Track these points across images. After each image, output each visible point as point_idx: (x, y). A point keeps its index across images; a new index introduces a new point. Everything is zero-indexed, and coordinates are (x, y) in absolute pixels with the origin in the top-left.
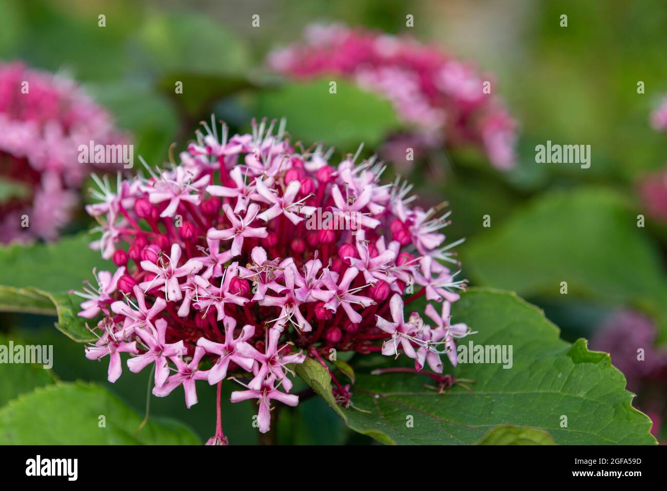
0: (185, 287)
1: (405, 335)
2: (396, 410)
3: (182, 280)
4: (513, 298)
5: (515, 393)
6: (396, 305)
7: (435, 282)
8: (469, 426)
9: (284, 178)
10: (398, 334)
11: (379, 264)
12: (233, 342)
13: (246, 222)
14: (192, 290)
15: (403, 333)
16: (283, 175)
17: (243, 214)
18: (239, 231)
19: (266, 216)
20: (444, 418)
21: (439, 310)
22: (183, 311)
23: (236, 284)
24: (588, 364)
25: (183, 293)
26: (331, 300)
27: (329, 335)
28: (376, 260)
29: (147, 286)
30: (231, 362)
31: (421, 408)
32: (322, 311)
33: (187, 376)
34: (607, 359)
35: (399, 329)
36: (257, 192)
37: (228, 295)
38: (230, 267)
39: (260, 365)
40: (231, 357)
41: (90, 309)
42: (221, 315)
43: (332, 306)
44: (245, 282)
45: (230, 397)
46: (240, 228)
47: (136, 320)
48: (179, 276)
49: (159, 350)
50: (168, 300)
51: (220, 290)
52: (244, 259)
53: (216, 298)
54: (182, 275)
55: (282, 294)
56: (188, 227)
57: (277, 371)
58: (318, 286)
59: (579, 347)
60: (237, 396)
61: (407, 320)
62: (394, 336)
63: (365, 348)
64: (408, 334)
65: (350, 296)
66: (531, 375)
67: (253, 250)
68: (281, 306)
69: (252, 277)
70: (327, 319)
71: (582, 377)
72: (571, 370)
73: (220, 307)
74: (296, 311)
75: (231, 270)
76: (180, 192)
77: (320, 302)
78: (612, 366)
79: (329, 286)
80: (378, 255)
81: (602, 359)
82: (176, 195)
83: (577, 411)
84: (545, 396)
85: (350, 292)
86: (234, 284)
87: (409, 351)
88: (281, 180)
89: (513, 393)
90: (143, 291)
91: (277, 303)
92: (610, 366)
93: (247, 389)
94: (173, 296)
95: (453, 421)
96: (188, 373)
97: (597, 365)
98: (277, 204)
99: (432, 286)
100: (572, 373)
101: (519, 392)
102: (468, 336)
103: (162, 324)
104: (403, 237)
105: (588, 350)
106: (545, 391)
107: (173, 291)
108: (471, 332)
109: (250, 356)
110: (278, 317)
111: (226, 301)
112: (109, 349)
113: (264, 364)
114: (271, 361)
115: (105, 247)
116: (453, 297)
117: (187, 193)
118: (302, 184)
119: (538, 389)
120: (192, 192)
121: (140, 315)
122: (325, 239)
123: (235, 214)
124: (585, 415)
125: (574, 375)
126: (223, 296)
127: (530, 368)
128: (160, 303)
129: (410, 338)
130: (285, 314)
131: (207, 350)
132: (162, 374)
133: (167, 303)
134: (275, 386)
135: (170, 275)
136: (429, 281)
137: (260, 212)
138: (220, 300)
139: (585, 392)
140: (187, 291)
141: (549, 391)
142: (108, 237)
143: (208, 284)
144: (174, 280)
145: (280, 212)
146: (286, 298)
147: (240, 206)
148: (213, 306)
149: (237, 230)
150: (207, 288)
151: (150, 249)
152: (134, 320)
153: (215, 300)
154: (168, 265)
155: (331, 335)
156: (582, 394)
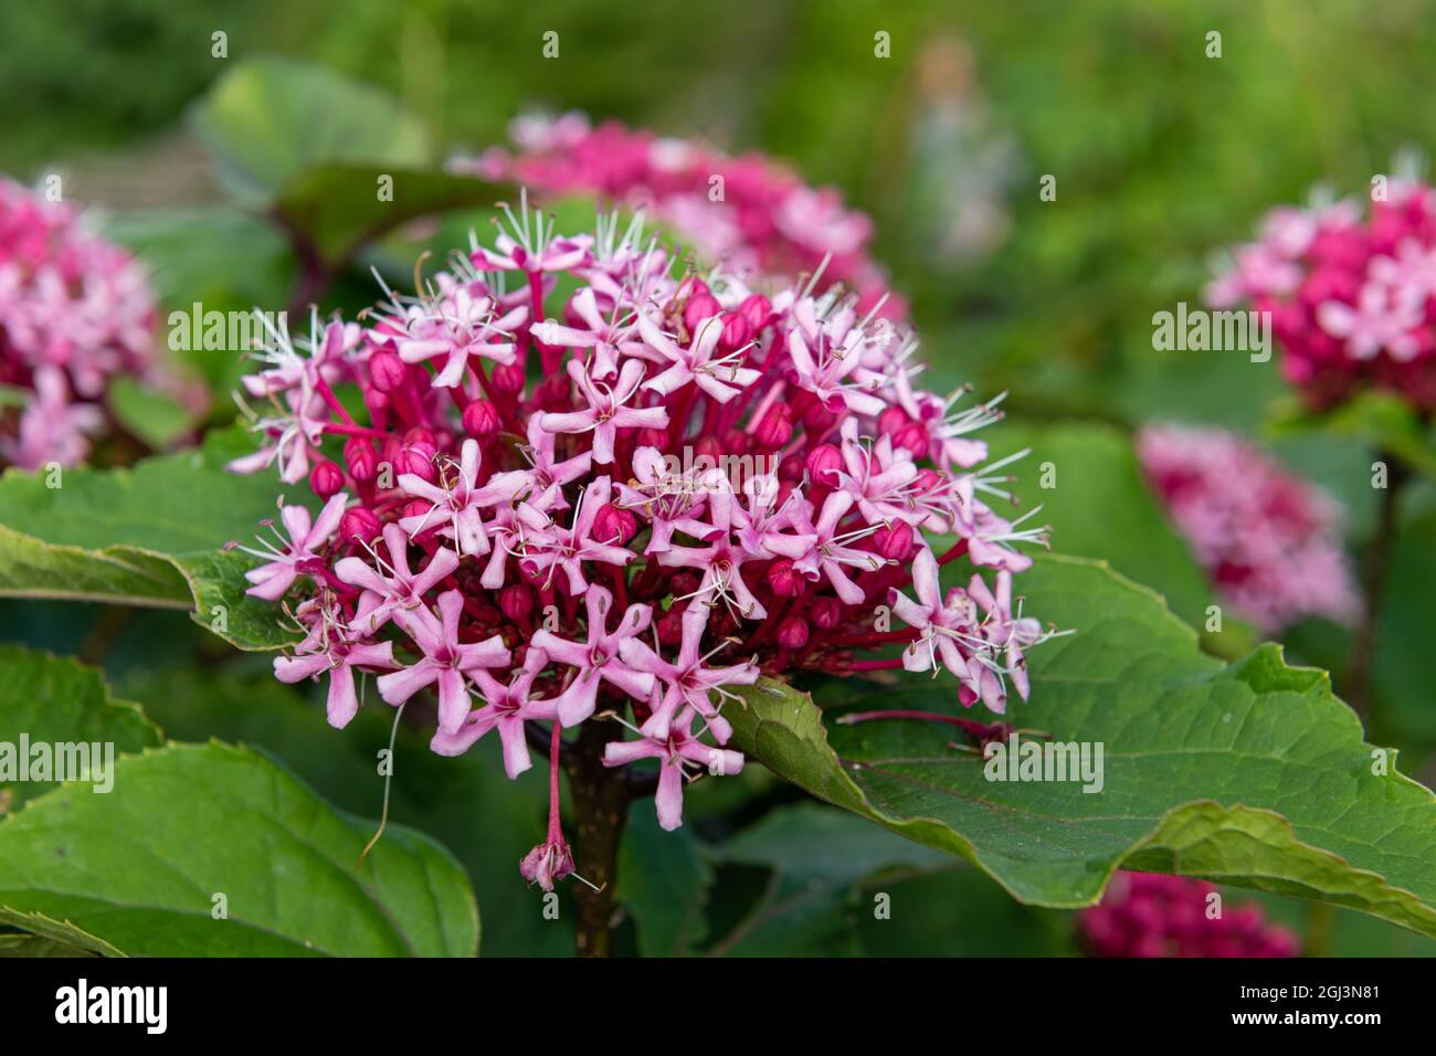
0: (494, 528)
1: (946, 630)
2: (907, 790)
3: (487, 515)
4: (1101, 571)
5: (1138, 754)
6: (925, 570)
7: (981, 532)
8: (1062, 820)
9: (684, 314)
10: (933, 630)
11: (886, 488)
12: (606, 640)
13: (617, 397)
14: (509, 535)
15: (942, 626)
16: (680, 308)
17: (611, 381)
18: (604, 415)
19: (664, 383)
20: (1006, 806)
21: (992, 587)
22: (493, 577)
23: (612, 520)
24: (1286, 693)
25: (492, 541)
26: (807, 554)
27: (784, 634)
28: (881, 480)
29: (416, 524)
30: (604, 682)
31: (955, 786)
32: (788, 577)
33: (507, 712)
34: (1324, 681)
35: (934, 618)
36: (637, 339)
37: (588, 545)
38: (592, 487)
39: (665, 687)
40: (604, 671)
41: (270, 581)
42: (578, 585)
43: (809, 566)
44: (628, 516)
45: (603, 754)
46: (607, 409)
47: (388, 596)
48: (482, 504)
49: (445, 657)
50: (461, 553)
51: (571, 534)
52: (622, 470)
53: (565, 549)
54: (490, 502)
55: (705, 543)
56: (486, 411)
57: (698, 701)
58: (775, 528)
59: (1265, 661)
60: (615, 752)
61: (946, 601)
62: (927, 633)
63: (842, 664)
64: (951, 628)
65: (838, 548)
66: (1164, 719)
67: (636, 453)
68: (704, 566)
69: (643, 507)
70: (795, 594)
71: (1273, 719)
72: (1249, 707)
73: (573, 569)
74: (734, 576)
75: (596, 493)
76: (467, 340)
77: (783, 560)
78: (1333, 697)
79: (799, 527)
80: (880, 471)
81: (1311, 683)
82: (458, 346)
83: (1275, 787)
84: (1200, 757)
85: (837, 542)
86: (605, 518)
87: (954, 662)
88: (677, 318)
89: (1133, 756)
90: (407, 534)
91: (694, 560)
92: (1328, 697)
93: (640, 737)
94: (472, 546)
95: (1026, 811)
96: (509, 705)
97: (1304, 695)
98: (681, 363)
99: (980, 539)
100: (1253, 710)
101: (1147, 753)
102: (1050, 639)
103: (452, 602)
104: (916, 441)
105: (1285, 666)
106: (1199, 750)
107: (470, 535)
108: (1056, 632)
109: (647, 667)
110: (696, 590)
111: (584, 557)
112: (329, 660)
113: (674, 685)
114: (687, 680)
115: (287, 461)
116: (1019, 562)
117: (484, 342)
118: (726, 325)
119: (1185, 745)
120: (495, 339)
121: (397, 586)
122: (774, 437)
123: (594, 381)
124: (1294, 793)
125: (1259, 715)
126: (577, 546)
127: (1158, 706)
128: (443, 560)
129: (955, 634)
130: (713, 581)
131: (552, 655)
132: (455, 707)
133: (460, 560)
134: (693, 734)
135: (461, 502)
136: (971, 528)
137: (647, 377)
138: (572, 555)
139: (1285, 750)
140: (499, 537)
141: (1207, 750)
142: (293, 440)
143: (545, 520)
144: (472, 512)
145: (690, 376)
146: (713, 551)
147: (605, 366)
148: (559, 567)
149: (599, 413)
150: (545, 528)
151: (415, 450)
152: (384, 598)
153: (563, 553)
154: (457, 481)
155: (788, 634)
156: (1278, 754)
